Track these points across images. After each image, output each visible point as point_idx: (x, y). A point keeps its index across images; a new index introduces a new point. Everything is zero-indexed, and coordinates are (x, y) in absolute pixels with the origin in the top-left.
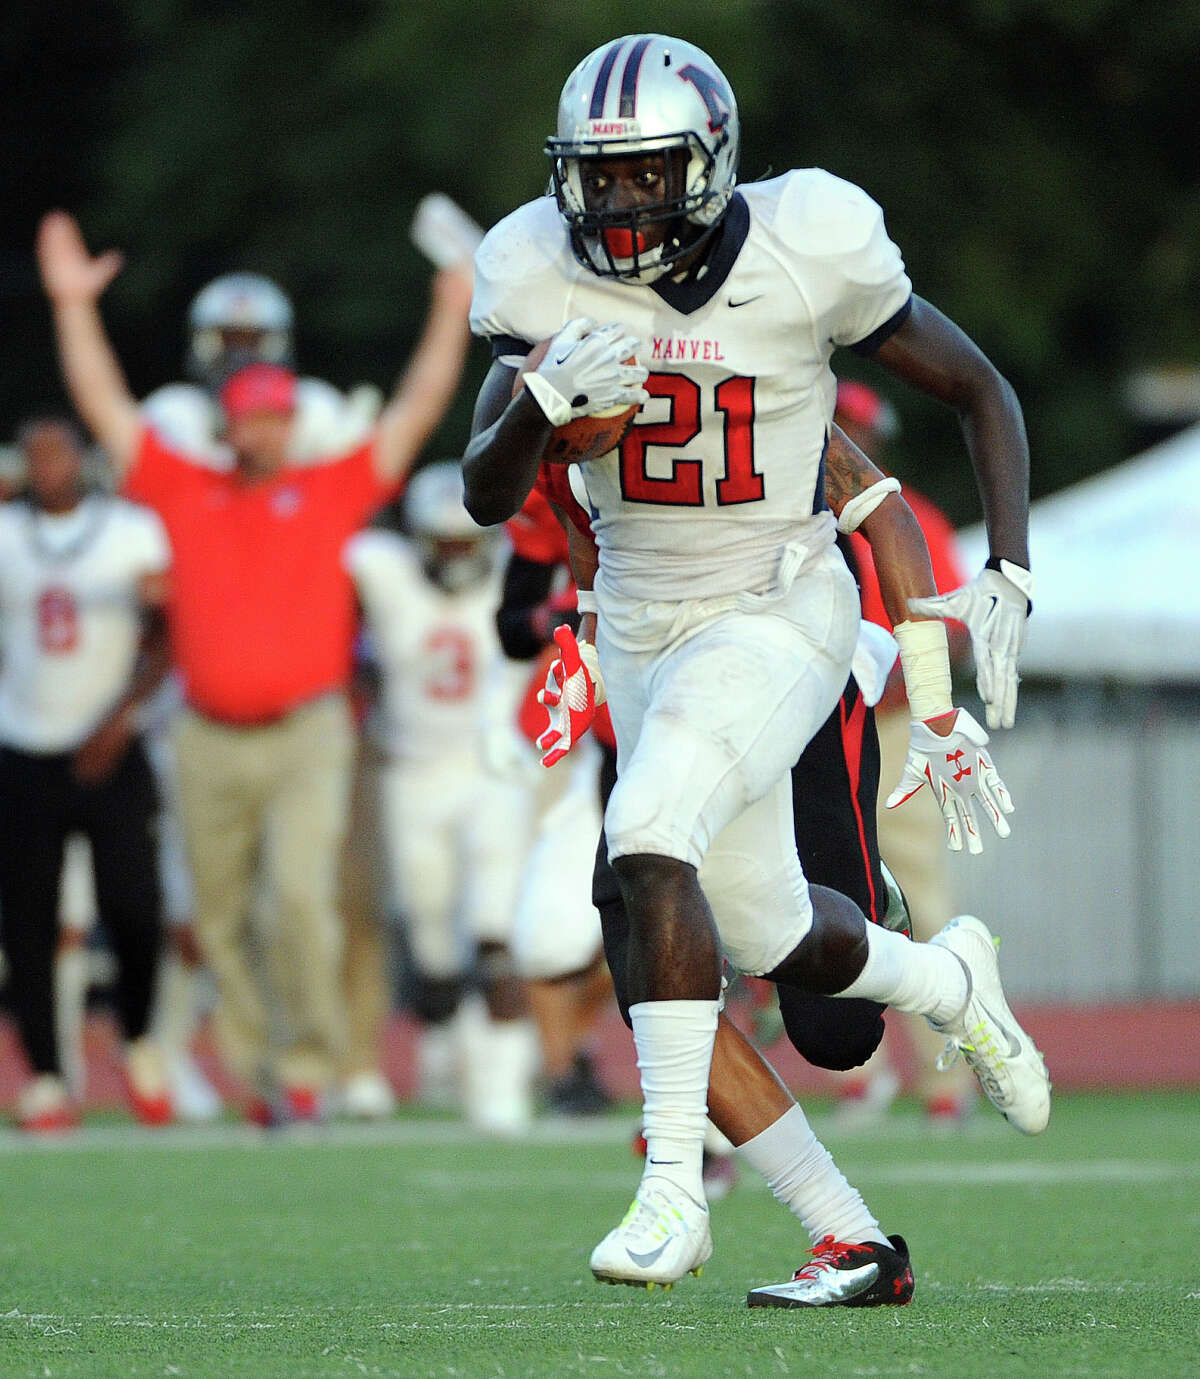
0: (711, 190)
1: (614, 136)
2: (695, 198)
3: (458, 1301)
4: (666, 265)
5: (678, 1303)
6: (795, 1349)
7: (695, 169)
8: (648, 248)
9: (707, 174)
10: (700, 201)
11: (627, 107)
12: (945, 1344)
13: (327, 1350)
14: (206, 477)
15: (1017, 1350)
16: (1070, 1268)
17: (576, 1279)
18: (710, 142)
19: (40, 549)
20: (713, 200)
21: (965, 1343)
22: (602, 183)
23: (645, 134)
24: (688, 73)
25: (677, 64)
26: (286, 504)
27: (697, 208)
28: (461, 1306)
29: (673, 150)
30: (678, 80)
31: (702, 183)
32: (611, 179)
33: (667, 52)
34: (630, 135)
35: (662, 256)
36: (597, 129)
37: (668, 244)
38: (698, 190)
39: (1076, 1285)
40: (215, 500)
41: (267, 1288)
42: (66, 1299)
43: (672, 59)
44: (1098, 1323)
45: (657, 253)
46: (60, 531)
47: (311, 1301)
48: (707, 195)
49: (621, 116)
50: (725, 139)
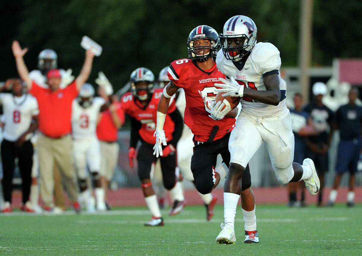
0: (248, 45)
1: (230, 34)
2: (245, 46)
3: (85, 245)
4: (240, 58)
5: (127, 245)
6: (149, 254)
7: (246, 41)
8: (237, 55)
9: (248, 42)
10: (246, 47)
11: (233, 29)
12: (178, 253)
13: (60, 254)
14: (45, 90)
15: (192, 255)
16: (201, 239)
17: (108, 241)
18: (248, 36)
19: (15, 103)
20: (249, 46)
21: (182, 253)
22: (230, 42)
23: (236, 34)
24: (245, 23)
25: (244, 21)
26: (60, 96)
27: (246, 48)
28: (86, 246)
29: (240, 38)
30: (243, 24)
31: (247, 44)
32: (231, 42)
33: (242, 19)
34: (233, 34)
35: (239, 56)
36: (227, 33)
37: (240, 54)
38: (246, 45)
39: (203, 242)
40: (47, 95)
41: (49, 242)
42: (10, 244)
43: (243, 21)
44: (207, 249)
45: (238, 56)
46: (19, 100)
47: (57, 245)
48: (248, 46)
49: (232, 31)
50: (252, 35)
